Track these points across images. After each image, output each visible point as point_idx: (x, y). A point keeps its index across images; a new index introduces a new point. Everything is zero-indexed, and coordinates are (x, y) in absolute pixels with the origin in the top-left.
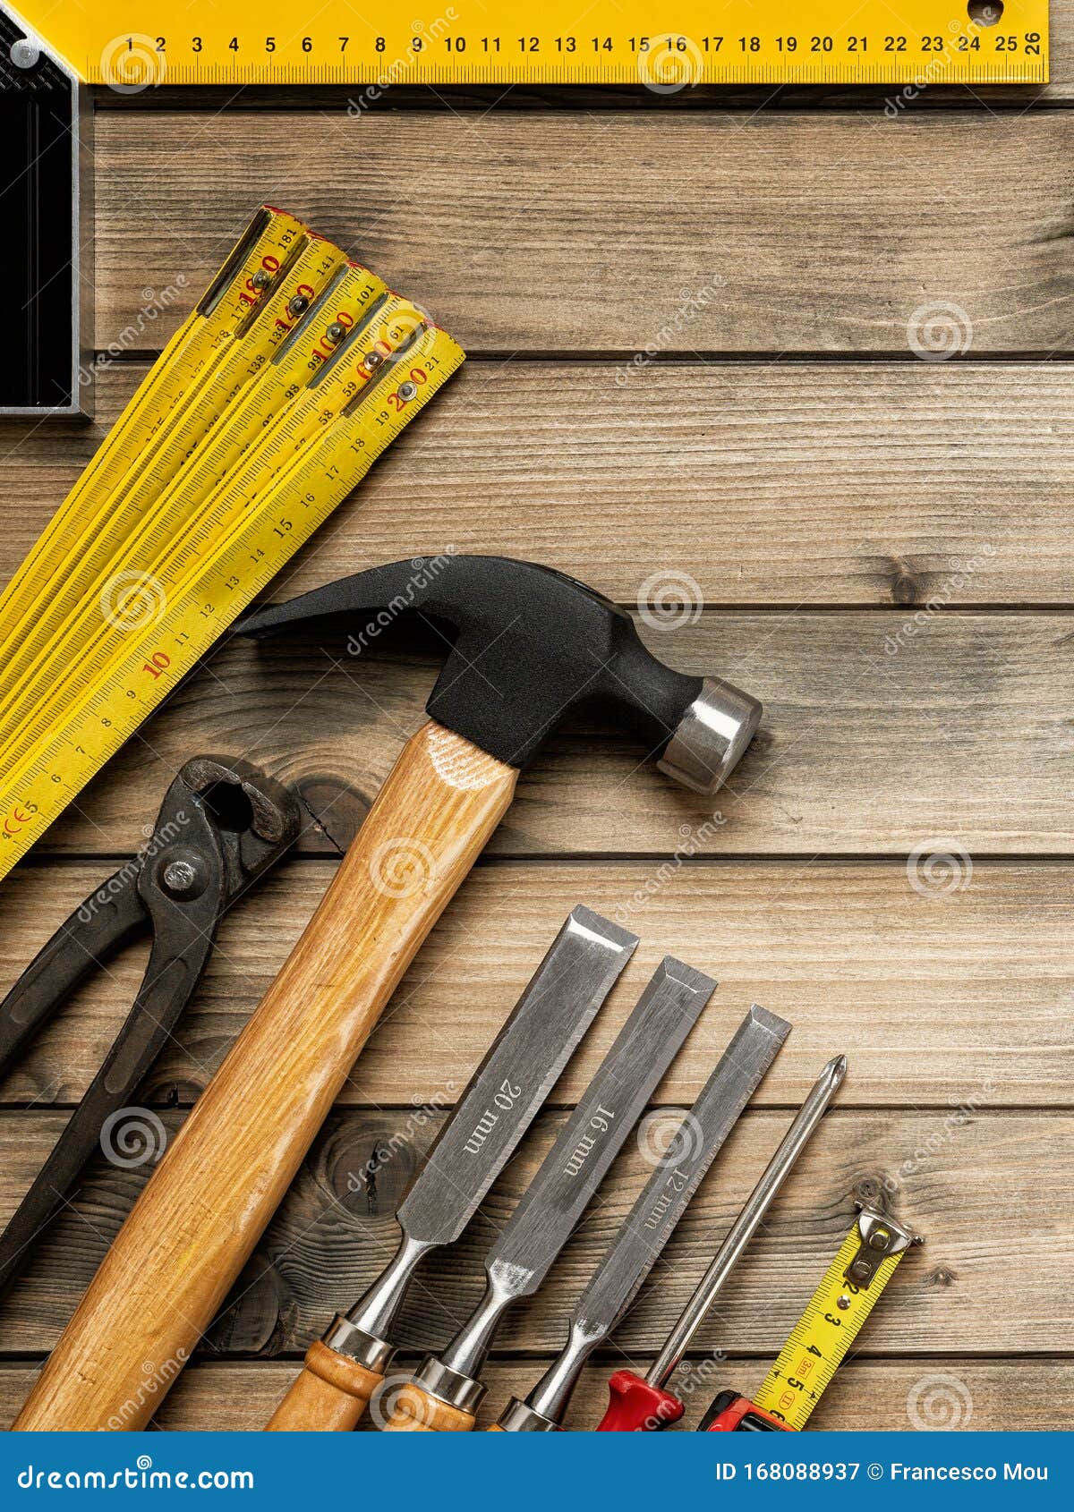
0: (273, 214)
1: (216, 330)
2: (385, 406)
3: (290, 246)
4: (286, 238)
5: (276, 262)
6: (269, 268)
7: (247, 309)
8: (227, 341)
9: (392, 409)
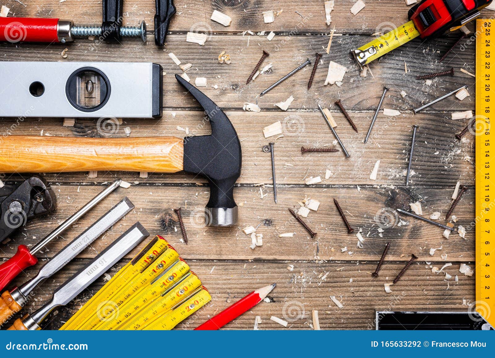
0: (159, 239)
1: (134, 270)
2: (184, 309)
3: (162, 248)
4: (161, 246)
5: (157, 252)
6: (154, 254)
7: (145, 264)
8: (137, 273)
9: (186, 311)
